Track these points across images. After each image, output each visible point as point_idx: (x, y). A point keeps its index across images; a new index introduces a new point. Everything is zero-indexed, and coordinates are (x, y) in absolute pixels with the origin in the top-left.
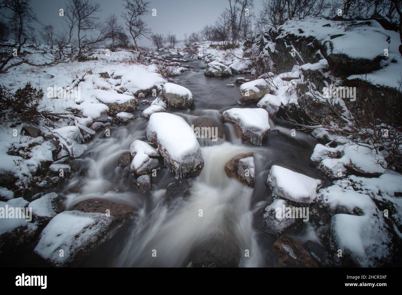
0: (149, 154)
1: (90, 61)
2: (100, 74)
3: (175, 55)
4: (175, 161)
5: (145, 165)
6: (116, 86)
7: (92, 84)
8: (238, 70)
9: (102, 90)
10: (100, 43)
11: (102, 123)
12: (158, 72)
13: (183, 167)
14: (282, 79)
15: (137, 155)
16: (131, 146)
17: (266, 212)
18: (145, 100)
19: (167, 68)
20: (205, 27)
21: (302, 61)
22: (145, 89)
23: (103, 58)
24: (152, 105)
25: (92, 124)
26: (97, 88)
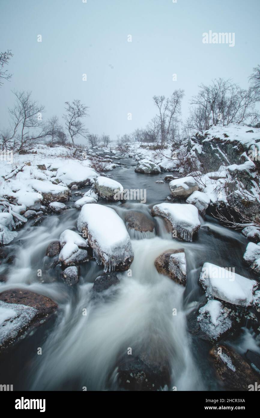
0: (78, 245)
1: (29, 155)
2: (38, 166)
3: (108, 153)
4: (104, 253)
5: (74, 256)
6: (51, 177)
7: (30, 175)
8: (167, 169)
9: (38, 180)
10: (41, 139)
11: (34, 212)
12: (92, 167)
13: (113, 260)
14: (209, 177)
15: (66, 245)
16: (61, 236)
17: (200, 314)
18: (78, 192)
19: (100, 163)
20: (136, 129)
21: (228, 162)
22: (79, 182)
23: (42, 152)
24: (85, 196)
25: (25, 212)
26: (34, 178)
